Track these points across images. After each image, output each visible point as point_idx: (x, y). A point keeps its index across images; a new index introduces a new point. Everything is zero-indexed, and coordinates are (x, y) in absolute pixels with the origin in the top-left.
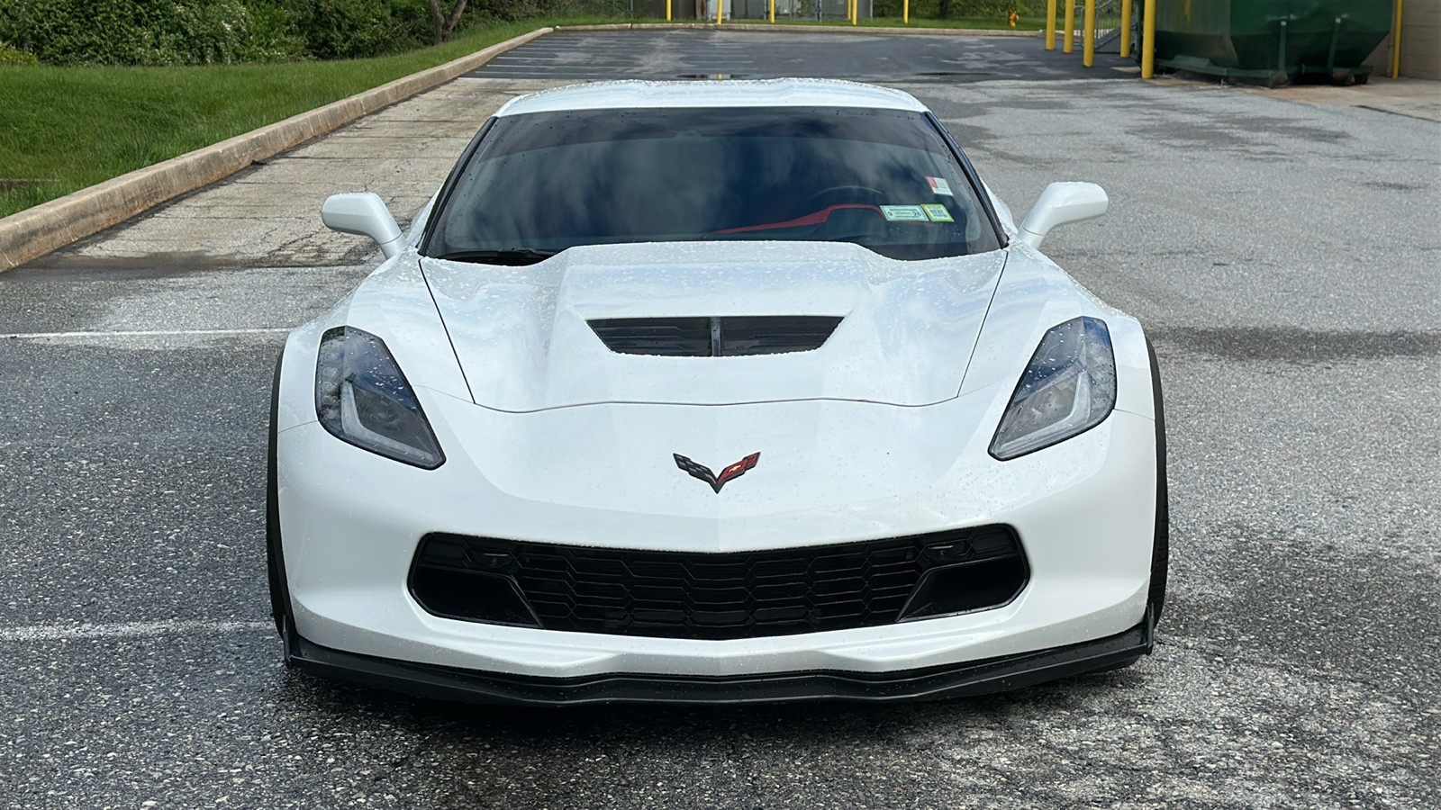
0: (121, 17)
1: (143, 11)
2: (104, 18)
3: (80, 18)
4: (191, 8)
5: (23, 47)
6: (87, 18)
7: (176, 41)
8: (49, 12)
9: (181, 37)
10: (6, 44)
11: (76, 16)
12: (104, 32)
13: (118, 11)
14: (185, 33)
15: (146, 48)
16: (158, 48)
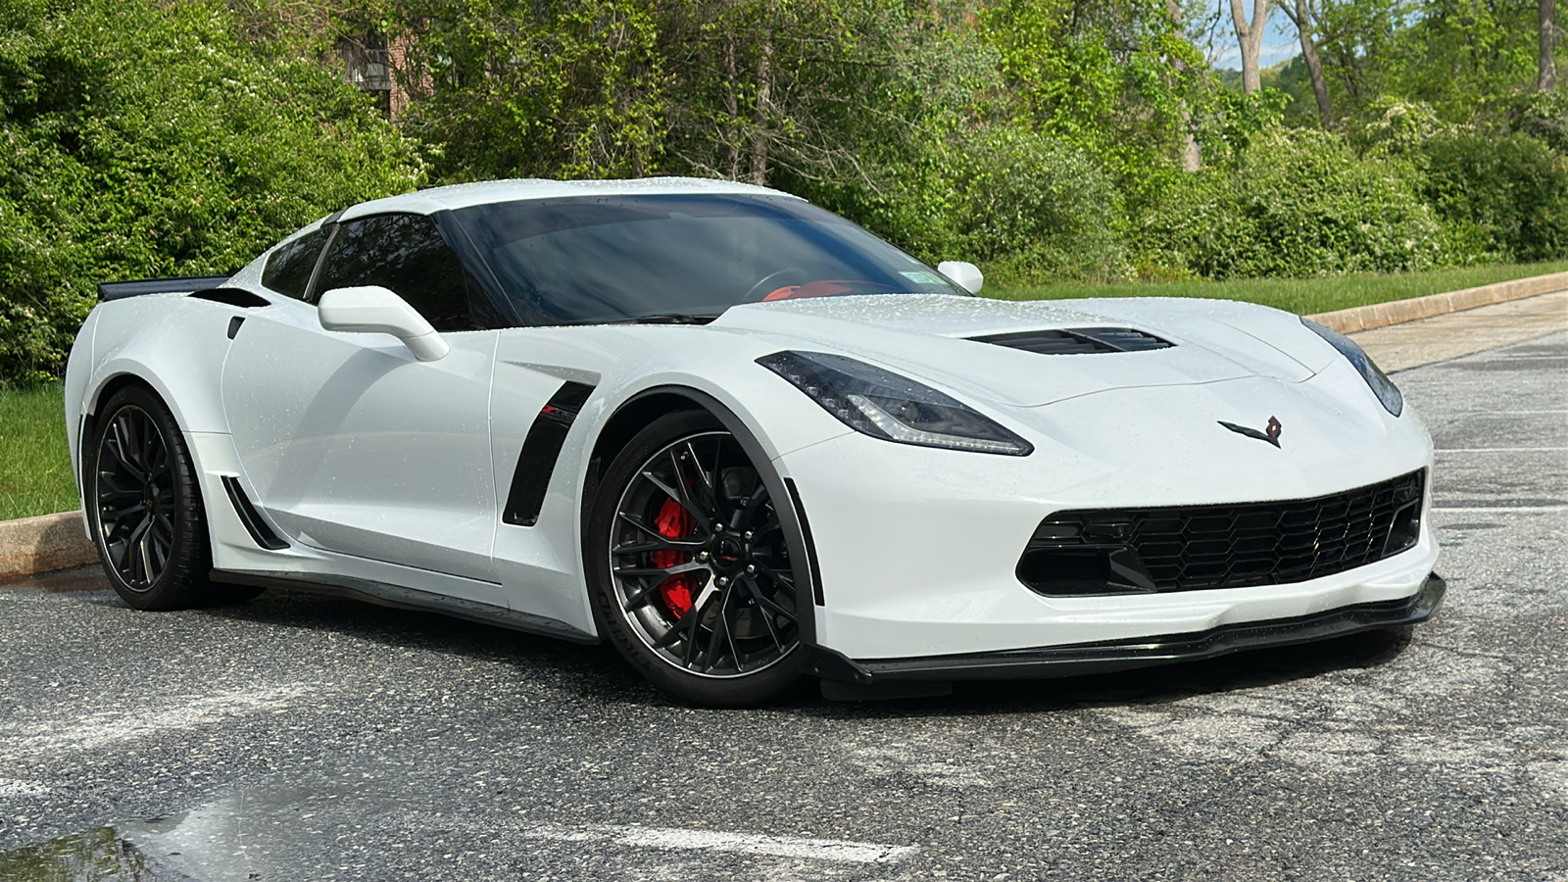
0: (1307, 239)
1: (1329, 232)
2: (1289, 241)
3: (1266, 242)
4: (1380, 226)
5: (1207, 275)
6: (1274, 242)
7: (1362, 262)
8: (1236, 237)
9: (1368, 257)
10: (1192, 271)
11: (1263, 241)
12: (1288, 255)
13: (1303, 233)
14: (1372, 253)
15: (1329, 270)
16: (1342, 269)
